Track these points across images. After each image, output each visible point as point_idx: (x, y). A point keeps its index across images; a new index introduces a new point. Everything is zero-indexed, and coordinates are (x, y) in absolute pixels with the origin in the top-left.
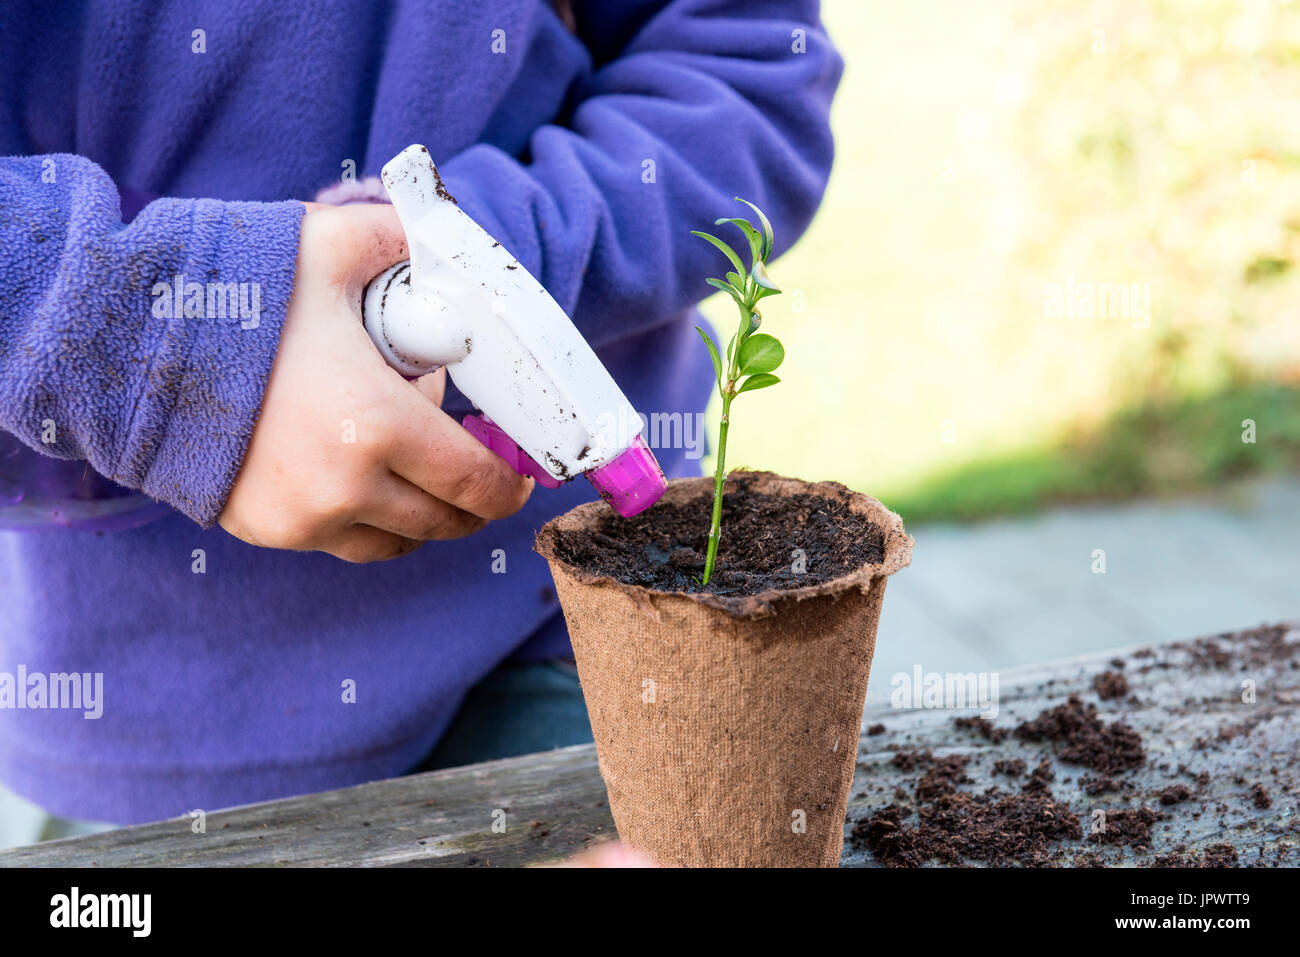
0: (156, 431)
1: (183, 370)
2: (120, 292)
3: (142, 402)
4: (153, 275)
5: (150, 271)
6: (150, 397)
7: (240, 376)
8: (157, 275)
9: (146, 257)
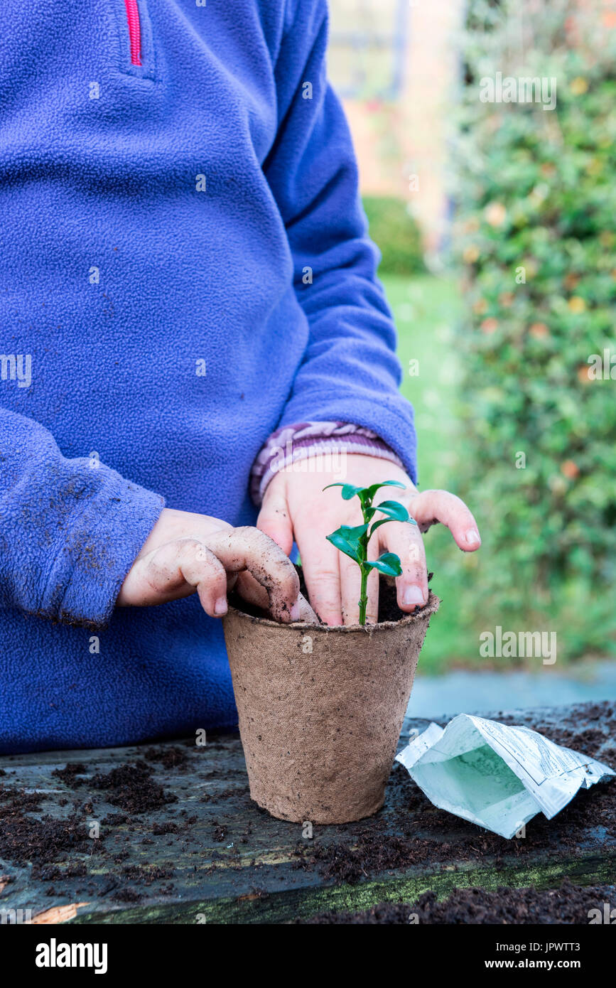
0: (64, 576)
1: (88, 536)
2: (62, 491)
3: (59, 554)
4: (82, 488)
5: (81, 485)
6: (65, 550)
7: (123, 545)
8: (84, 489)
9: (81, 477)
